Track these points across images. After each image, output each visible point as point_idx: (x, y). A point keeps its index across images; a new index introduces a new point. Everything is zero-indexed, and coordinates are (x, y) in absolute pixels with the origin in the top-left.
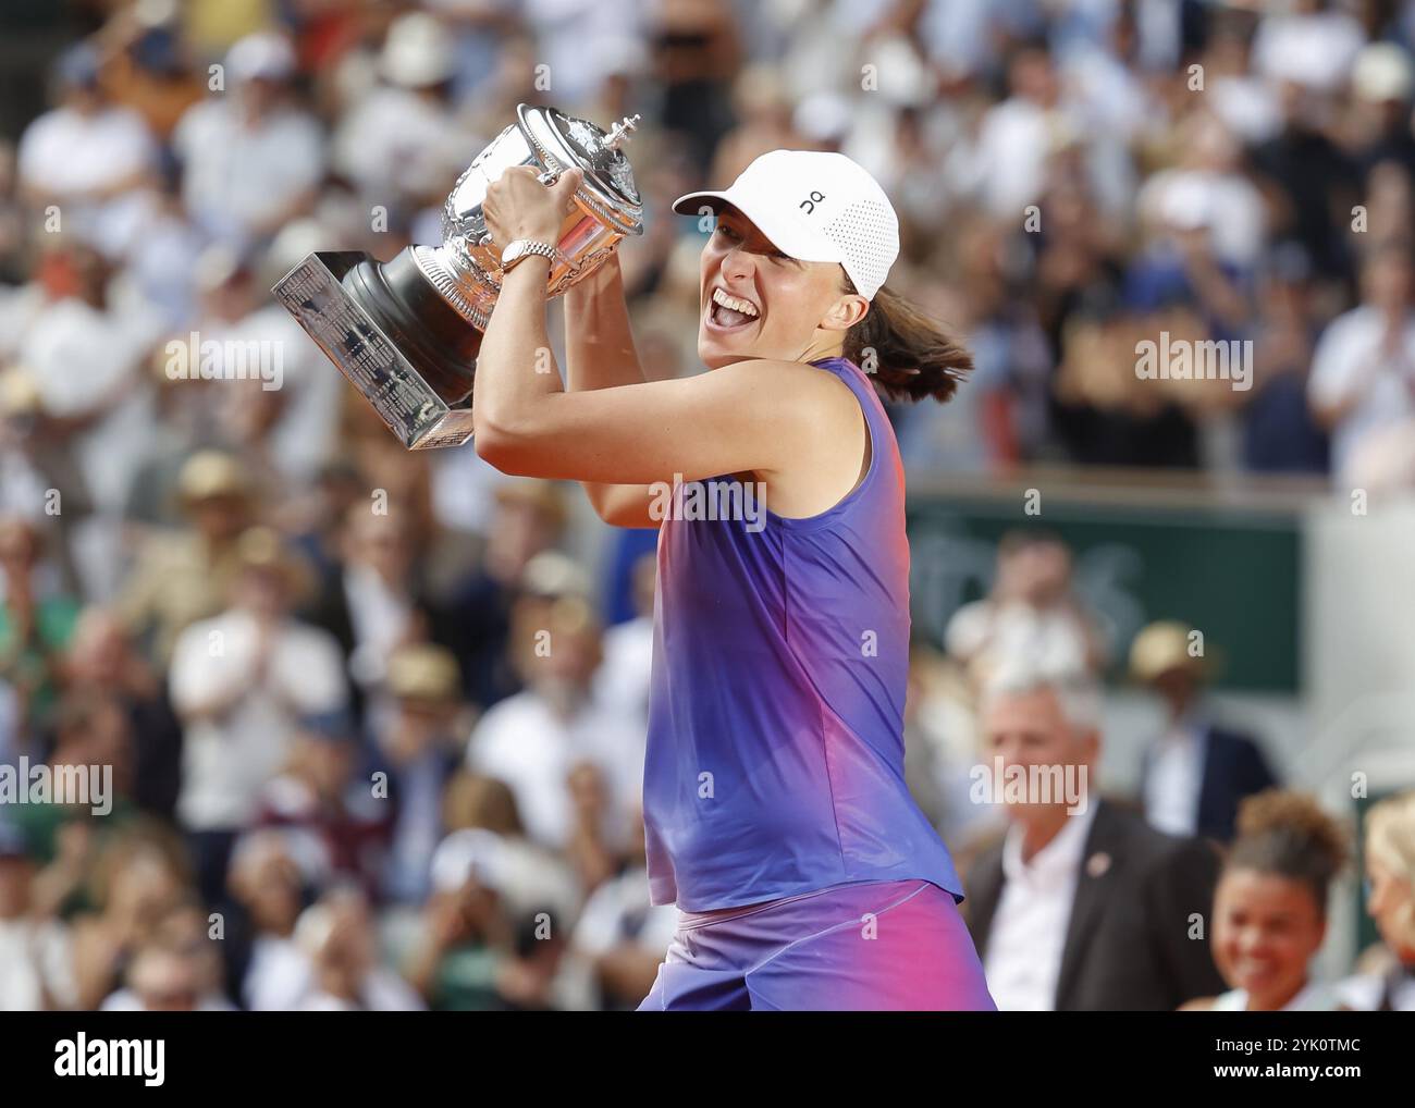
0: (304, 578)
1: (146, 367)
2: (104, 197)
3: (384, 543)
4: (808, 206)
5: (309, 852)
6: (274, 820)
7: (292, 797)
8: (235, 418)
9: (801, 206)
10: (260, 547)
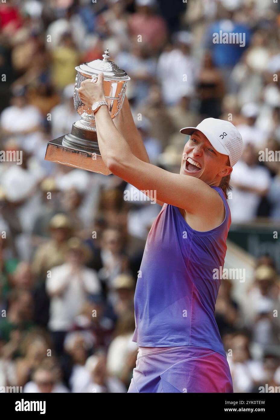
0: (88, 253)
1: (39, 185)
2: (26, 134)
3: (113, 242)
4: (222, 137)
5: (89, 338)
6: (78, 329)
7: (83, 321)
8: (67, 203)
9: (220, 136)
10: (74, 243)
